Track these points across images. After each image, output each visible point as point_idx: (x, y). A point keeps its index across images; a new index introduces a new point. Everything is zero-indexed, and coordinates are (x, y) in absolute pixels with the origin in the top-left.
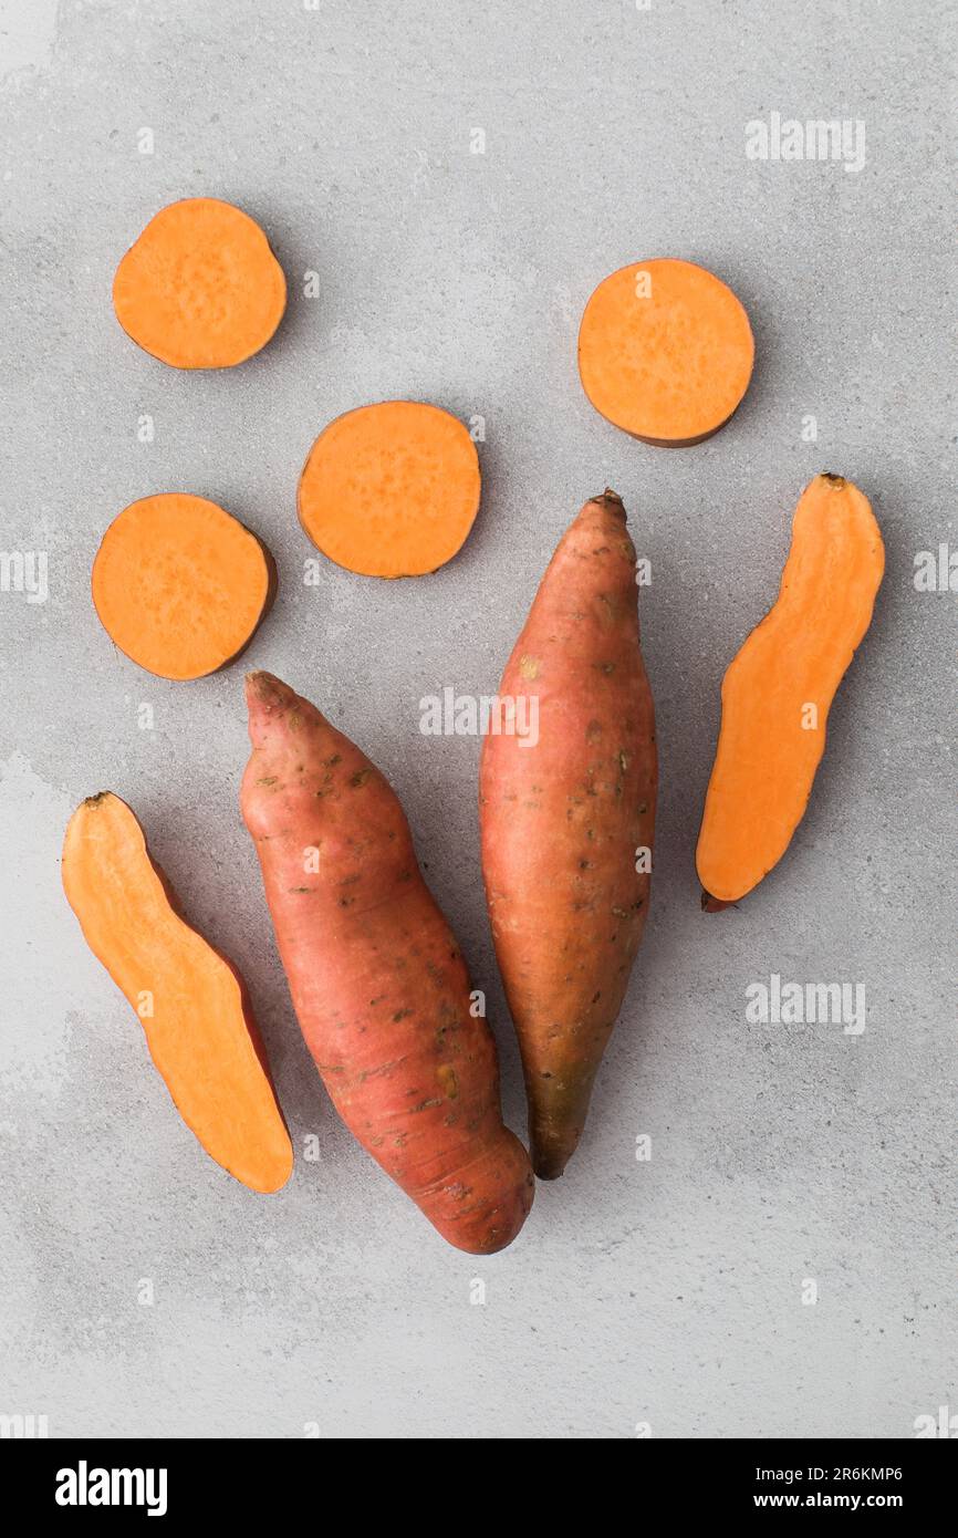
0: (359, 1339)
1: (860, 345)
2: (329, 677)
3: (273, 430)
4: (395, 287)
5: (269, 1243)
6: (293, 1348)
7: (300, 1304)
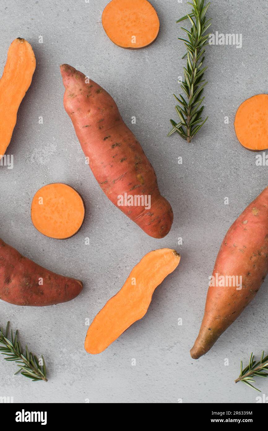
0: (93, 379)
1: (238, 66)
2: (77, 174)
3: (58, 98)
4: (94, 53)
5: (64, 350)
6: (73, 382)
7: (74, 369)
